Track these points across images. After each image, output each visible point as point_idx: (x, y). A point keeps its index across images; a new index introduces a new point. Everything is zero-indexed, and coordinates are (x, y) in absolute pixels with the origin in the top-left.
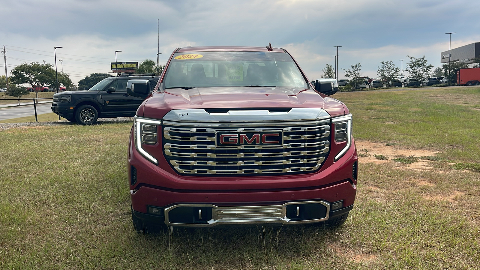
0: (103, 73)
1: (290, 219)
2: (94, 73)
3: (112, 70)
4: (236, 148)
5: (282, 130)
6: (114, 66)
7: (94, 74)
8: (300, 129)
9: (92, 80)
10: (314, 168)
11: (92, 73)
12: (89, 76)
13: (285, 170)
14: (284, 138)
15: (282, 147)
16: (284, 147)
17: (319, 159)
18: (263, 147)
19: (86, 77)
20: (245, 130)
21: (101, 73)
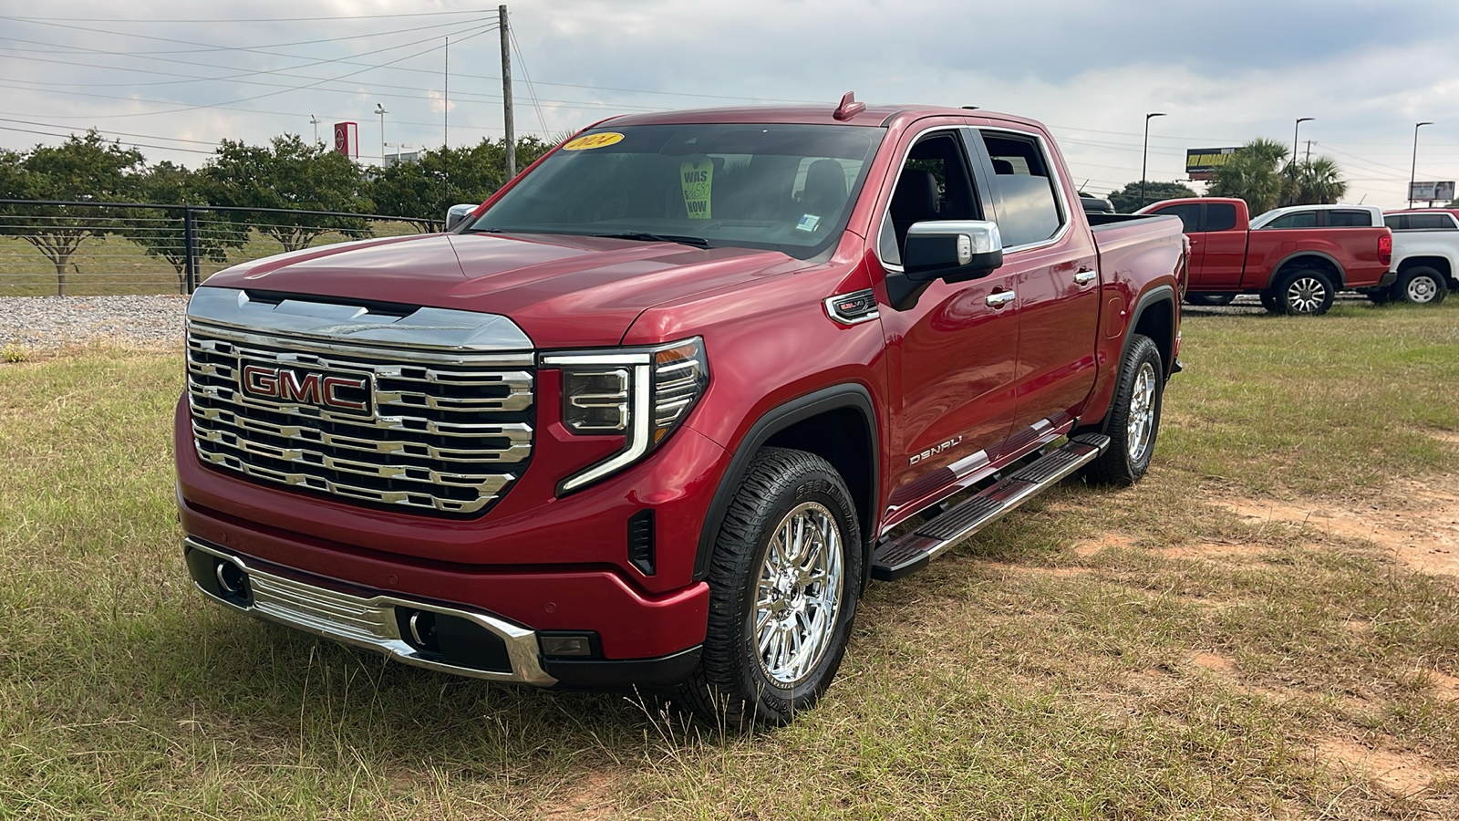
0: (1165, 182)
1: (414, 651)
2: (1137, 182)
3: (1187, 172)
4: (277, 408)
5: (372, 370)
6: (1194, 160)
7: (1135, 185)
8: (422, 374)
9: (1127, 201)
10: (468, 506)
11: (1130, 182)
12: (1121, 192)
13: (388, 496)
14: (378, 396)
15: (374, 422)
16: (378, 426)
17: (485, 480)
18: (332, 417)
19: (1110, 193)
20: (300, 359)
21: (1157, 181)
